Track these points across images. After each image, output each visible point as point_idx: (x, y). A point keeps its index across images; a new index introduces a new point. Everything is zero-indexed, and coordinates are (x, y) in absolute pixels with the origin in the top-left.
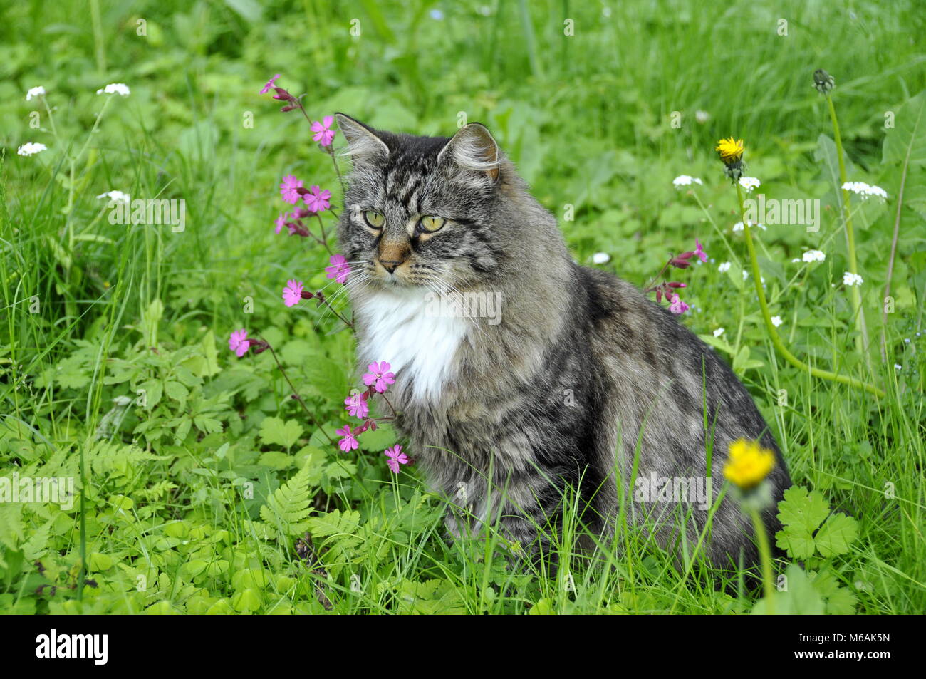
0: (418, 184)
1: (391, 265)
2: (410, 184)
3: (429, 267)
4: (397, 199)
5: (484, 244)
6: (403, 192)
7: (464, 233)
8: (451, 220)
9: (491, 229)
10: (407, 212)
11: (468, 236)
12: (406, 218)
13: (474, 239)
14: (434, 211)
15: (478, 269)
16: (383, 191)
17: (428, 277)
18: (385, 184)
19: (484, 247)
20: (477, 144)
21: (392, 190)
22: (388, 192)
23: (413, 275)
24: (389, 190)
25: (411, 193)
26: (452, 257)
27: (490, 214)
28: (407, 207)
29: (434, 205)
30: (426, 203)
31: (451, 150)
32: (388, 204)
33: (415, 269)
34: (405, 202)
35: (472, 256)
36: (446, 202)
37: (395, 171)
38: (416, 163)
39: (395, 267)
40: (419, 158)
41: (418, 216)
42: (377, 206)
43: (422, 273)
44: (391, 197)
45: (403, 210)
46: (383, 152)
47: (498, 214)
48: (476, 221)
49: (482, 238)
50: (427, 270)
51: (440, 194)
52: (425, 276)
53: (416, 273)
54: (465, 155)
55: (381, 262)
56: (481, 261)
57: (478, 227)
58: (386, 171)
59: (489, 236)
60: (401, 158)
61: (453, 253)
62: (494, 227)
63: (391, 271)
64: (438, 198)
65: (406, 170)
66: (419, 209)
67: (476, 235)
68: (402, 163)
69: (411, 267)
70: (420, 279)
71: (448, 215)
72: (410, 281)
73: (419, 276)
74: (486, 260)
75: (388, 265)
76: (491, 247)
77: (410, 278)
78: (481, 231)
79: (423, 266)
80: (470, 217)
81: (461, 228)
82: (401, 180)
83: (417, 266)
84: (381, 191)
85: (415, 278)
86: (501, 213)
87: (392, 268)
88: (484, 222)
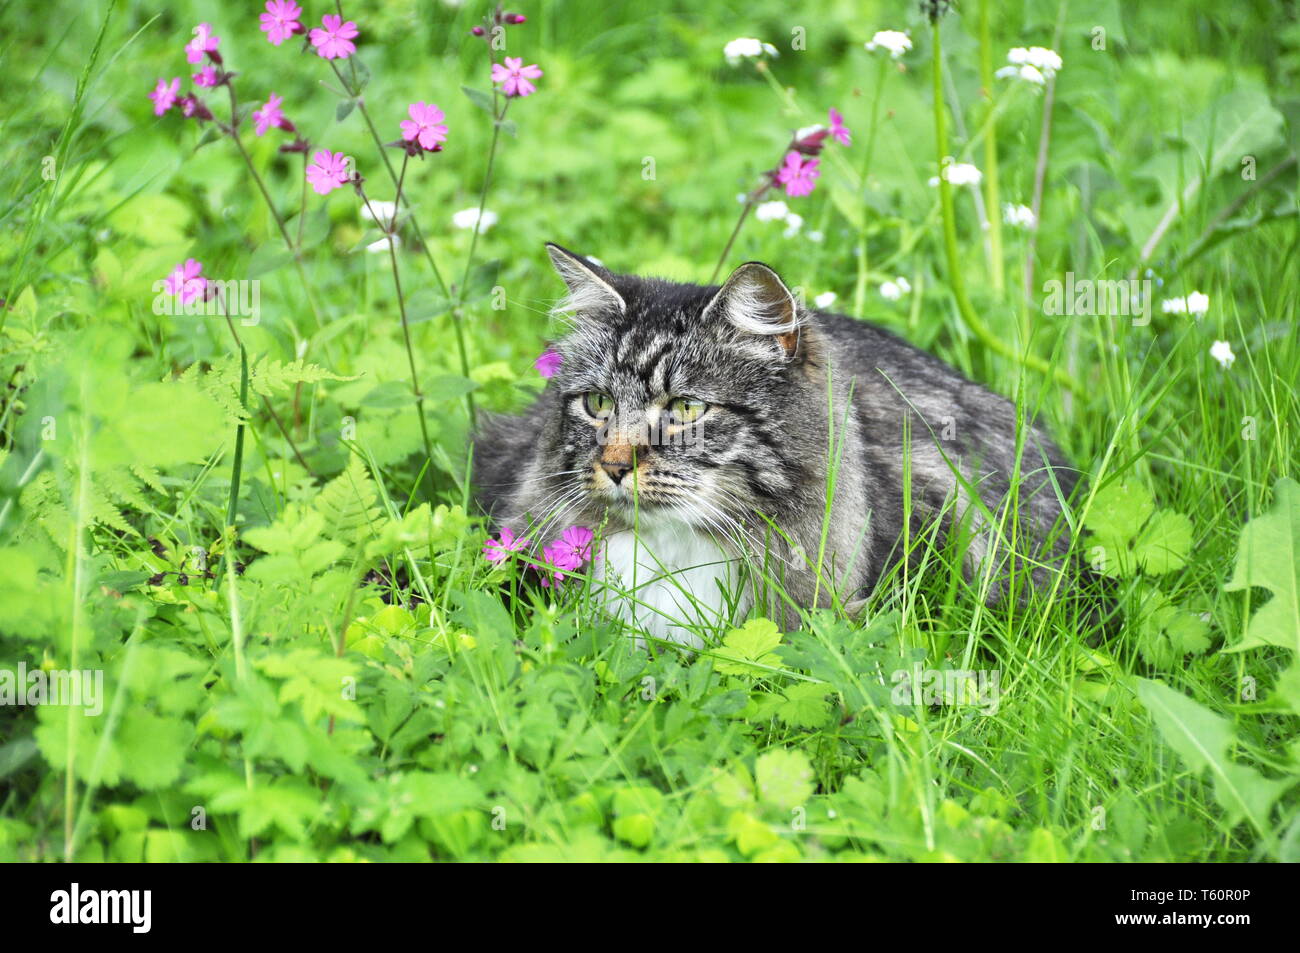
0: (667, 348)
1: (616, 470)
2: (653, 349)
3: (675, 476)
4: (632, 370)
5: (769, 450)
6: (643, 358)
7: (736, 428)
8: (718, 405)
9: (781, 427)
10: (648, 390)
11: (743, 433)
12: (645, 401)
13: (753, 440)
14: (691, 392)
15: (759, 490)
16: (611, 358)
17: (675, 491)
18: (616, 350)
19: (770, 455)
20: (761, 297)
21: (627, 356)
22: (620, 360)
23: (651, 488)
24: (620, 358)
25: (654, 361)
26: (714, 466)
27: (782, 405)
28: (647, 383)
29: (690, 382)
30: (679, 378)
31: (722, 303)
32: (618, 377)
33: (654, 478)
34: (646, 375)
35: (749, 468)
36: (710, 377)
37: (634, 330)
38: (668, 320)
39: (623, 473)
40: (674, 311)
41: (665, 398)
42: (602, 383)
43: (665, 485)
44: (623, 367)
45: (641, 387)
46: (618, 308)
47: (795, 408)
48: (758, 411)
49: (765, 439)
50: (671, 480)
51: (701, 366)
52: (669, 490)
53: (655, 484)
54: (744, 312)
55: (603, 463)
56: (765, 477)
57: (761, 422)
58: (620, 331)
59: (777, 439)
60: (645, 313)
61: (716, 458)
62: (788, 426)
63: (617, 481)
64: (697, 373)
65: (649, 328)
66: (667, 385)
67: (757, 434)
68: (646, 319)
69: (648, 474)
70: (663, 494)
71: (712, 397)
72: (646, 497)
73: (660, 489)
74: (774, 478)
75: (612, 469)
76: (780, 456)
77: (645, 493)
78: (765, 428)
79: (667, 473)
80: (748, 403)
81: (731, 418)
82: (639, 343)
83: (657, 473)
84: (609, 359)
85: (654, 493)
86: (800, 406)
87: (618, 475)
88: (770, 414)
